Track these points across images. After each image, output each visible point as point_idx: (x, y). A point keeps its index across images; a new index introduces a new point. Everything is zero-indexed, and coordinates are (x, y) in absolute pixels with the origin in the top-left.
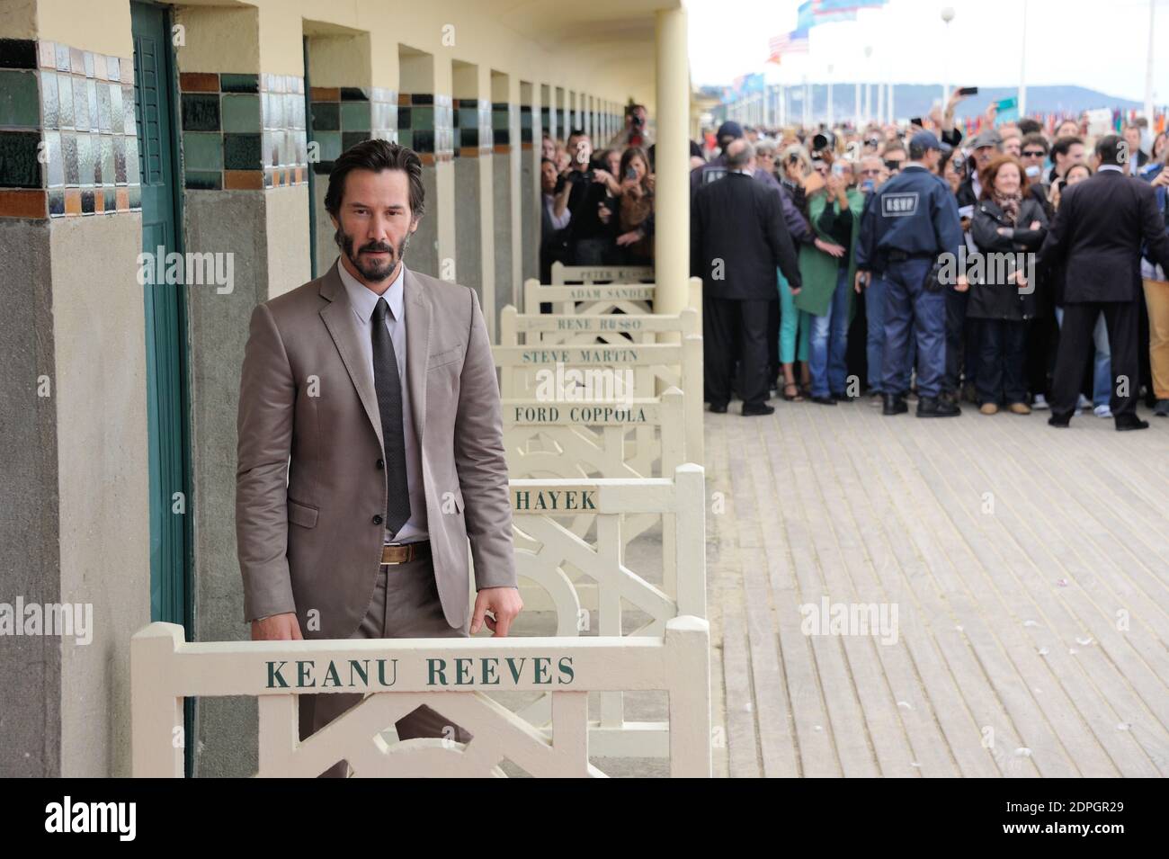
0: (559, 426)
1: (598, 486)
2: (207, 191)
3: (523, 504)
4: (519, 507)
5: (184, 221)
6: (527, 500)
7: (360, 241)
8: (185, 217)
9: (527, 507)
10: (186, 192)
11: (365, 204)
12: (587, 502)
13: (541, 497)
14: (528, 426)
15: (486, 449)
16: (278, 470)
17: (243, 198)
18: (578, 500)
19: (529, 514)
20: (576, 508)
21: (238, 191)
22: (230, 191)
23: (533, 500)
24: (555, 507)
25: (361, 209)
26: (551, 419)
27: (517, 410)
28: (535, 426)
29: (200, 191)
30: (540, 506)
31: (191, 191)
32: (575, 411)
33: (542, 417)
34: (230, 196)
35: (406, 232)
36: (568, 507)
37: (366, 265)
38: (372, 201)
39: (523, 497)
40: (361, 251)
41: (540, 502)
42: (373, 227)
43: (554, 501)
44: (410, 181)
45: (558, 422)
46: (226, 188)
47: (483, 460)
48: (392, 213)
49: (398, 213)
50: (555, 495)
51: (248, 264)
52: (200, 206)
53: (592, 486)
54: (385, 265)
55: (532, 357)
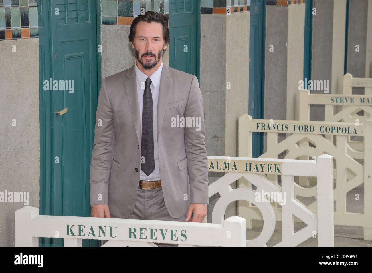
0: (315, 134)
1: (282, 162)
2: (110, 26)
3: (248, 168)
4: (246, 170)
5: (101, 38)
6: (250, 167)
7: (142, 52)
8: (101, 37)
9: (250, 170)
10: (102, 25)
11: (144, 36)
12: (277, 169)
13: (256, 166)
14: (299, 133)
15: (196, 144)
16: (107, 146)
17: (125, 29)
18: (273, 168)
19: (251, 173)
20: (272, 172)
21: (123, 26)
22: (120, 26)
23: (253, 167)
24: (262, 171)
25: (143, 38)
26: (311, 131)
27: (295, 126)
28: (303, 133)
29: (108, 26)
30: (256, 170)
31: (104, 25)
32: (322, 127)
33: (306, 130)
34: (120, 28)
35: (162, 49)
36: (268, 171)
37: (144, 62)
38: (147, 35)
39: (248, 165)
40: (143, 56)
41: (256, 168)
42: (147, 46)
43: (262, 168)
44: (163, 28)
45: (313, 133)
46: (118, 24)
47: (195, 149)
48: (156, 40)
49: (158, 40)
50: (263, 165)
51: (126, 57)
52: (107, 32)
53: (279, 162)
54: (153, 62)
55: (335, 100)
